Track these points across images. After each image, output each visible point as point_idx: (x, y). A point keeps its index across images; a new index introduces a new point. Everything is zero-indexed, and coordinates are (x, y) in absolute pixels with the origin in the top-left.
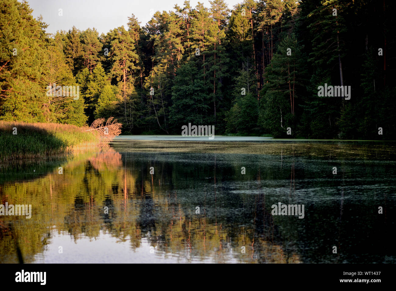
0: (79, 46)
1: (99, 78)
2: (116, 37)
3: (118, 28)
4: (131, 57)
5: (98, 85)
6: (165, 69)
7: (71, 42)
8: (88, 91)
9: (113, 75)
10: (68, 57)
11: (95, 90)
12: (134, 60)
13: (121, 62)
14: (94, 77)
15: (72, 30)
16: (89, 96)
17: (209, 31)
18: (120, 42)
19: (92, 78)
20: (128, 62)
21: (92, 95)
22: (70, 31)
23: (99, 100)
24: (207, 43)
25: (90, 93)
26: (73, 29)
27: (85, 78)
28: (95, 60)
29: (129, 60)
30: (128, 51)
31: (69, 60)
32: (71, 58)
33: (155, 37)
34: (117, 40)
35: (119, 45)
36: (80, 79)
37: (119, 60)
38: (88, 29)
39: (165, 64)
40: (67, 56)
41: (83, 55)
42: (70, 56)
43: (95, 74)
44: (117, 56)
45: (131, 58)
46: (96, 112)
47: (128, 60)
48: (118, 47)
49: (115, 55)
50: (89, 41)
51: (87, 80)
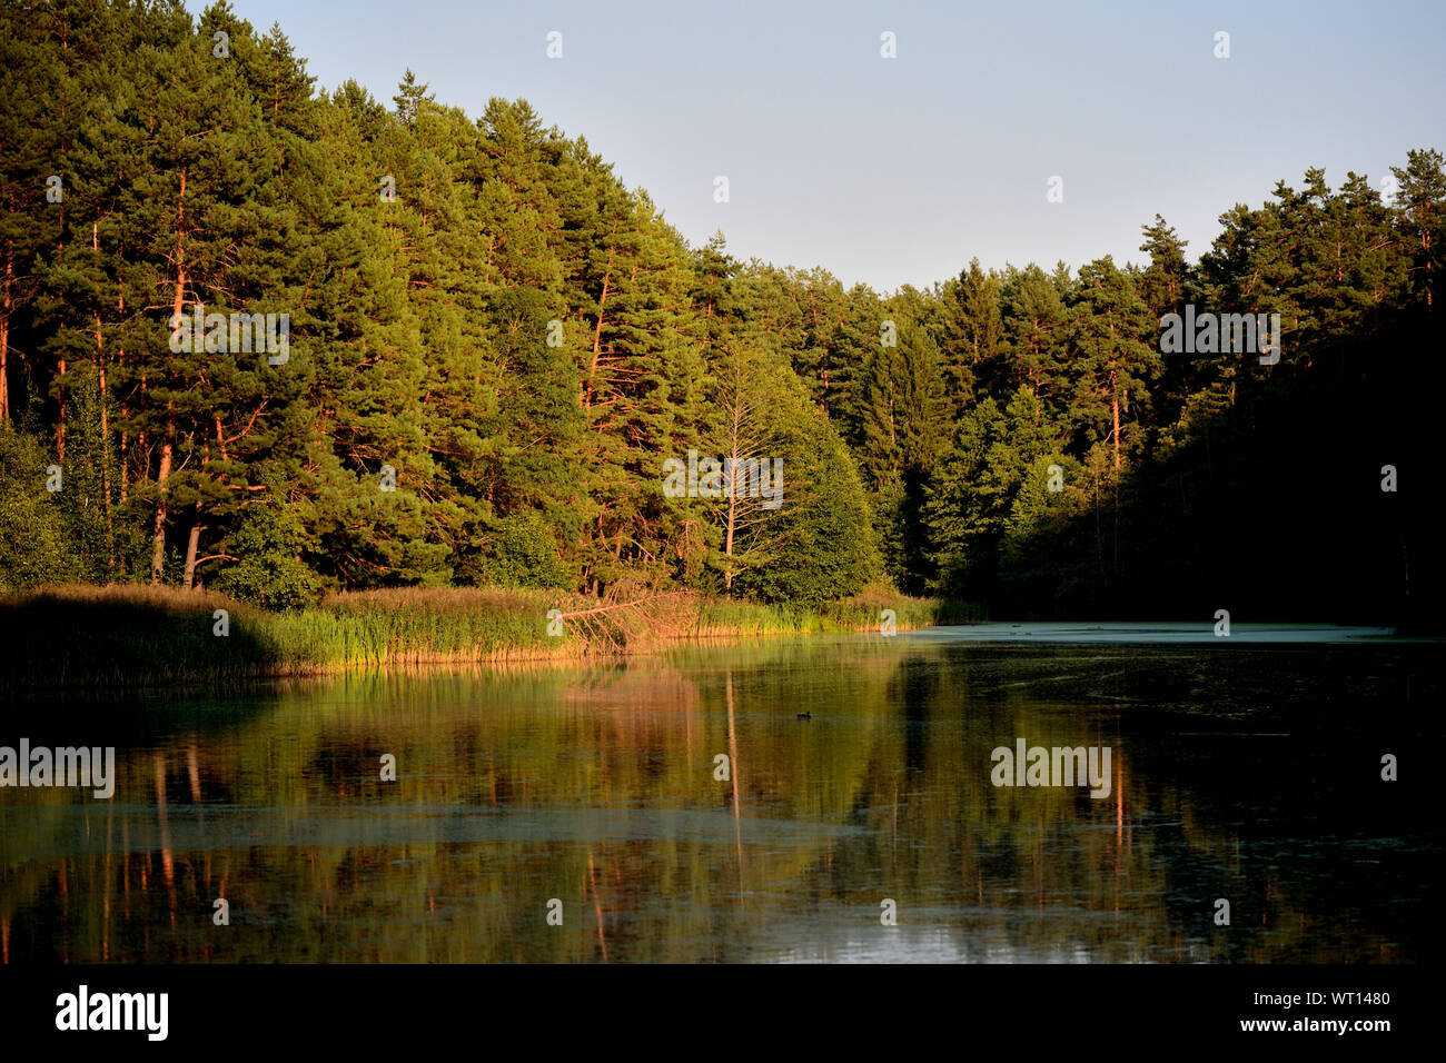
0: (990, 323)
1: (1025, 430)
2: (1083, 293)
3: (1091, 264)
4: (1137, 361)
5: (1021, 454)
6: (1227, 399)
7: (966, 310)
8: (986, 476)
9: (1075, 421)
10: (955, 363)
11: (1008, 470)
12: (1143, 369)
13: (1102, 375)
14: (1011, 428)
15: (968, 270)
16: (992, 490)
17: (1355, 275)
18: (1098, 311)
19: (1003, 432)
20: (1124, 375)
21: (999, 489)
22: (963, 275)
23: (1016, 503)
24: (1349, 313)
25: (995, 482)
26: (973, 267)
27: (983, 430)
28: (1048, 371)
29: (1126, 370)
30: (1123, 341)
31: (957, 370)
32: (965, 363)
33: (1207, 292)
34: (1089, 304)
35: (1095, 320)
36: (967, 433)
37: (1096, 371)
38: (1030, 267)
39: (1228, 381)
40: (953, 358)
41: (1008, 355)
42: (960, 357)
43: (1011, 416)
44: (1087, 357)
45: (1136, 364)
46: (1005, 545)
47: (1122, 373)
48: (1092, 329)
49: (1081, 354)
50: (1027, 306)
51: (989, 439)
